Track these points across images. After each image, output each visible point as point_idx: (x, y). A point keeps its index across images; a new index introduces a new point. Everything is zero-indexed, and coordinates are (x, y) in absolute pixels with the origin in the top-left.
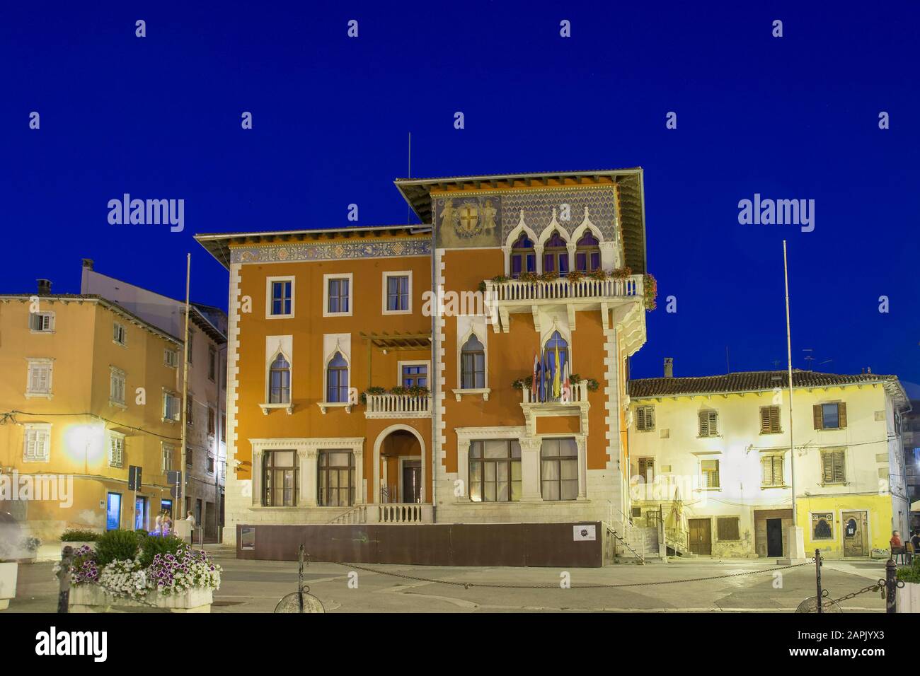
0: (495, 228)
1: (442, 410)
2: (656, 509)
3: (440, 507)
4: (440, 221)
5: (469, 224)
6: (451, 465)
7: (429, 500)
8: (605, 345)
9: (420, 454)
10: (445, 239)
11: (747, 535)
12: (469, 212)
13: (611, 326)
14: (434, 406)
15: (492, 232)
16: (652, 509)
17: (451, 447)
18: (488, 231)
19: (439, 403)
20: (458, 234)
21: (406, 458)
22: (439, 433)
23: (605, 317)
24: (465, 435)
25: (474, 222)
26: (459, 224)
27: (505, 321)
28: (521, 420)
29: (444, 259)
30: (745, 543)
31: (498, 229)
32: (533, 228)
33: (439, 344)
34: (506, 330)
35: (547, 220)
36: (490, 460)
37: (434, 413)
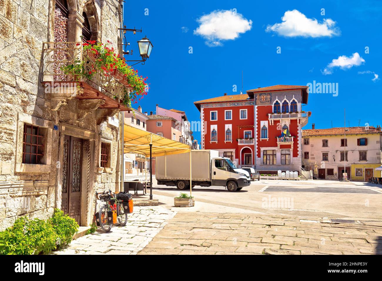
0: (270, 101)
1: (257, 143)
2: (309, 166)
3: (256, 166)
4: (256, 99)
5: (263, 99)
6: (259, 156)
7: (253, 164)
8: (298, 128)
9: (251, 153)
10: (257, 103)
11: (336, 174)
12: (263, 97)
13: (299, 123)
14: (255, 142)
15: (269, 101)
16: (308, 166)
17: (259, 152)
18: (268, 101)
19: (256, 141)
20: (261, 102)
21: (246, 154)
22: (256, 148)
23: (298, 121)
24: (262, 149)
25: (265, 99)
26: (261, 100)
27: (273, 123)
28: (276, 146)
29: (257, 108)
30: (335, 176)
31: (271, 101)
32: (280, 100)
33: (256, 128)
34: (273, 125)
35: (283, 98)
36: (268, 155)
37: (255, 144)
